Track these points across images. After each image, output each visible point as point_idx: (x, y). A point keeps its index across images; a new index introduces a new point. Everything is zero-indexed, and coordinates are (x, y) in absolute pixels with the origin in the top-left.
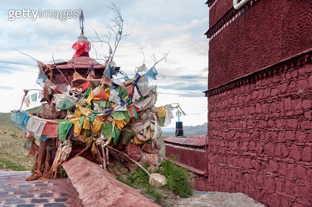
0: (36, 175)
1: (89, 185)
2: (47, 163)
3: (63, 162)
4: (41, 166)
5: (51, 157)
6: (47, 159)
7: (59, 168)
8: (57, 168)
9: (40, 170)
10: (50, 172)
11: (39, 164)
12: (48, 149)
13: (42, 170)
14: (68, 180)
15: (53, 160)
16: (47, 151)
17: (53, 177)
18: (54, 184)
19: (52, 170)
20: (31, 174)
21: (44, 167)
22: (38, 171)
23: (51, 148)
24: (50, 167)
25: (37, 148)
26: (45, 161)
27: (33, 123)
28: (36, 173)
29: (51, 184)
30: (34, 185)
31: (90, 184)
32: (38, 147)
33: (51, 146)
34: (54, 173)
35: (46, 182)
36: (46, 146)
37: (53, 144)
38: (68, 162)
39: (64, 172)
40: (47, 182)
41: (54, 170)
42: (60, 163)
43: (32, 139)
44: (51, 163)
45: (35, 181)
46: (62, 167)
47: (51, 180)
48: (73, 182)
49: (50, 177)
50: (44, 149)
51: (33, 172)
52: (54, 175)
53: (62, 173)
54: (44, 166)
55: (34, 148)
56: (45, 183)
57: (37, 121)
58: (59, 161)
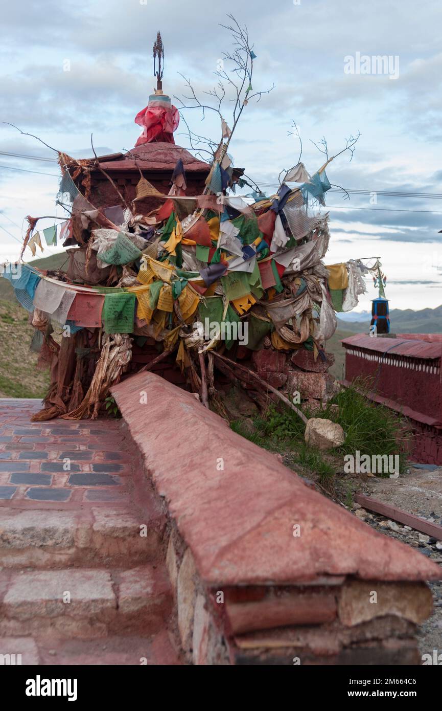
0: (53, 409)
1: (168, 439)
2: (77, 384)
3: (112, 383)
4: (64, 389)
5: (86, 371)
6: (76, 375)
7: (105, 395)
8: (100, 396)
9: (62, 397)
10: (83, 403)
11: (60, 386)
12: (80, 351)
13: (66, 398)
14: (123, 425)
15: (91, 378)
16: (78, 357)
17: (90, 416)
18: (92, 432)
19: (88, 399)
20: (44, 407)
21: (70, 393)
22: (57, 400)
23: (87, 351)
24: (85, 394)
25: (55, 350)
26: (72, 379)
27: (49, 293)
28: (53, 404)
29: (86, 432)
30: (48, 430)
31: (172, 437)
32: (59, 348)
33: (87, 346)
34: (93, 406)
35: (75, 427)
36: (75, 345)
37: (91, 342)
38: (124, 383)
39: (114, 405)
40: (78, 425)
41: (92, 400)
42: (105, 385)
43: (46, 327)
44: (86, 384)
45: (52, 423)
46: (109, 395)
47: (85, 422)
48: (132, 431)
49: (84, 415)
50: (70, 351)
51: (46, 401)
52: (92, 411)
53: (109, 408)
54: (71, 390)
55: (48, 349)
56: (73, 428)
57: (56, 288)
58: (103, 381)
